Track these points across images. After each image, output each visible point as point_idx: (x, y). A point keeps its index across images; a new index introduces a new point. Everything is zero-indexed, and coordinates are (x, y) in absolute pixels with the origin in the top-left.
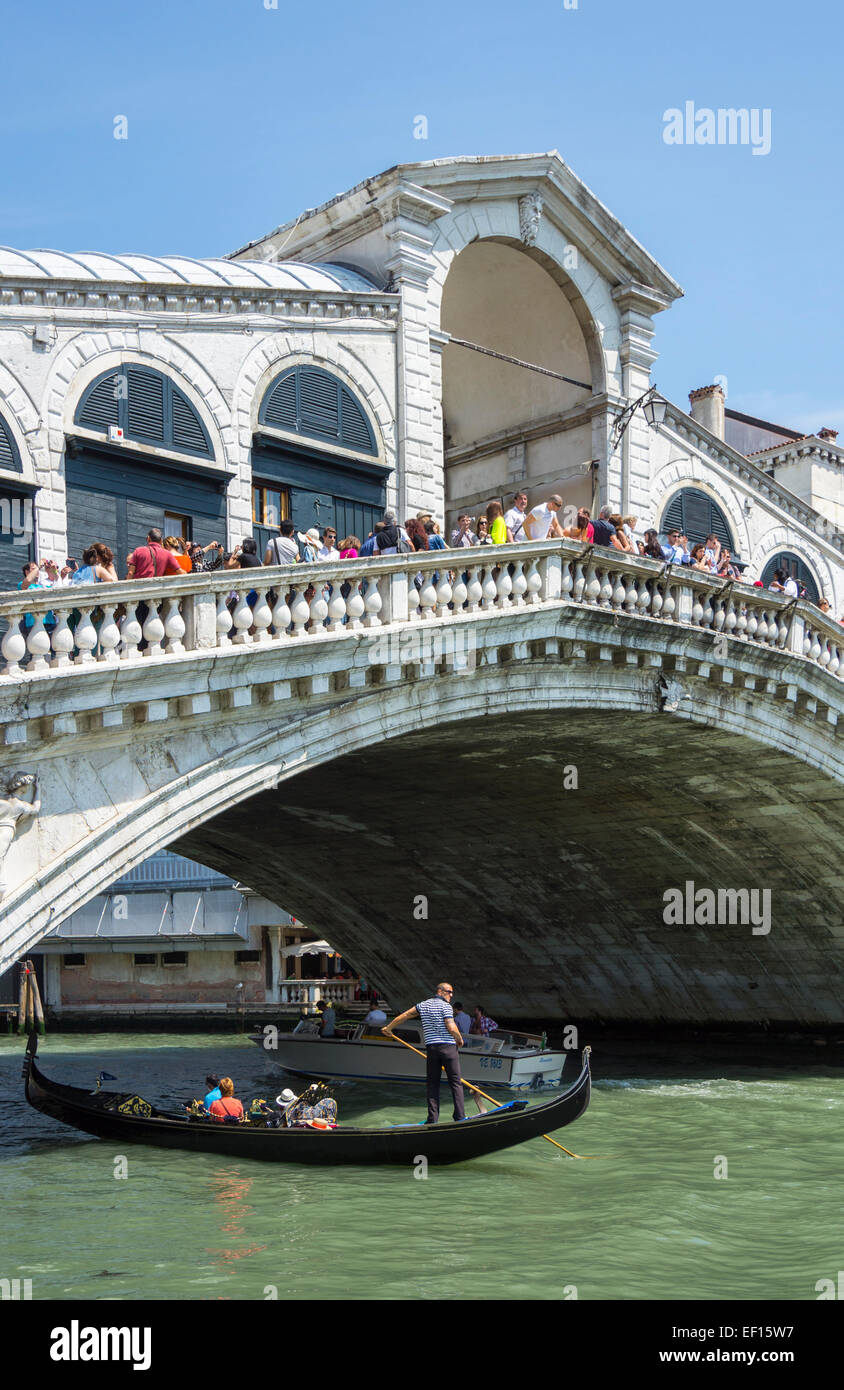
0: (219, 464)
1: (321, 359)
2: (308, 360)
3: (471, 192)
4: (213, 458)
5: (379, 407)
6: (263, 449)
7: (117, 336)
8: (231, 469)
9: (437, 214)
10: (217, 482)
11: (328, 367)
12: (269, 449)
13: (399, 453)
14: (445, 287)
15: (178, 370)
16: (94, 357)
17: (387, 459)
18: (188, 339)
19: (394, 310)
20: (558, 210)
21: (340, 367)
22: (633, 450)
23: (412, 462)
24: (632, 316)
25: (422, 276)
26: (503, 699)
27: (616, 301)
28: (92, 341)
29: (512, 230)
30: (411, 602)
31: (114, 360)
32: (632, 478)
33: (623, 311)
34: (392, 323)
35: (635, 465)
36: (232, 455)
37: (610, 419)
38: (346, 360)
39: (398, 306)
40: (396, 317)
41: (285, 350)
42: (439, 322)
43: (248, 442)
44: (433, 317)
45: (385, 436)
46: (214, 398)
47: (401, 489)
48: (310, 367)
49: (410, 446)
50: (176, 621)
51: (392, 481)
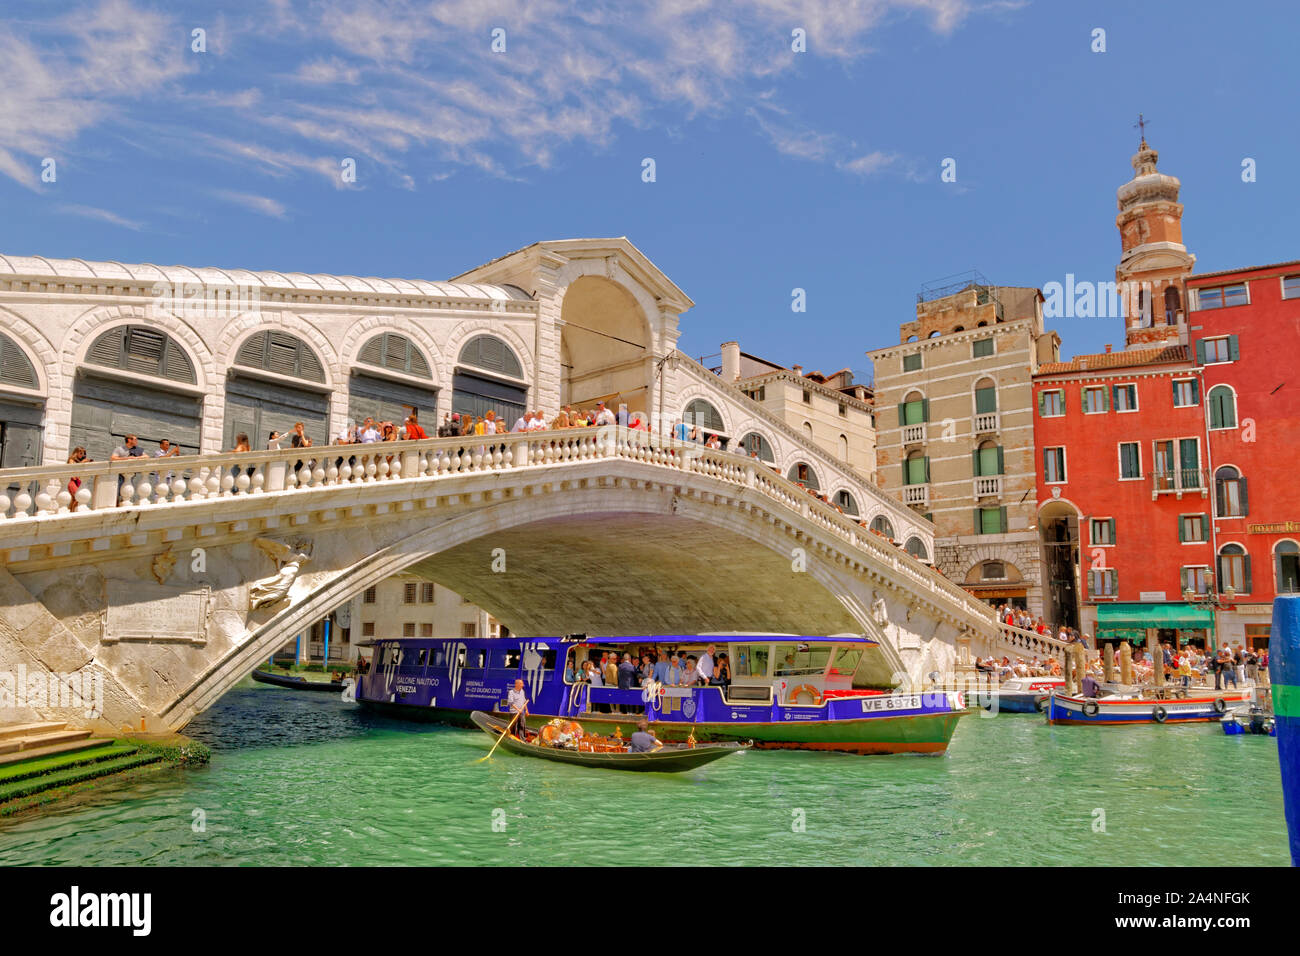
0: (434, 382)
1: (495, 332)
2: (488, 332)
3: (580, 255)
4: (431, 378)
5: (524, 357)
6: (460, 375)
7: (383, 319)
8: (441, 384)
9: (559, 265)
10: (431, 392)
11: (497, 335)
12: (462, 375)
13: (535, 378)
14: (564, 299)
15: (415, 336)
16: (370, 328)
17: (526, 380)
18: (420, 320)
19: (535, 309)
20: (626, 263)
21: (505, 336)
22: (667, 379)
23: (543, 383)
24: (666, 314)
25: (552, 293)
26: (583, 506)
27: (659, 307)
28: (367, 321)
29: (602, 272)
30: (529, 457)
31: (380, 331)
32: (666, 393)
33: (663, 311)
34: (534, 315)
35: (668, 386)
36: (442, 378)
37: (655, 364)
38: (509, 332)
39: (538, 307)
40: (537, 312)
41: (475, 326)
42: (560, 314)
43: (452, 372)
44: (557, 313)
45: (527, 369)
46: (434, 349)
47: (535, 396)
48: (488, 335)
49: (542, 375)
50: (397, 464)
51: (530, 391)
